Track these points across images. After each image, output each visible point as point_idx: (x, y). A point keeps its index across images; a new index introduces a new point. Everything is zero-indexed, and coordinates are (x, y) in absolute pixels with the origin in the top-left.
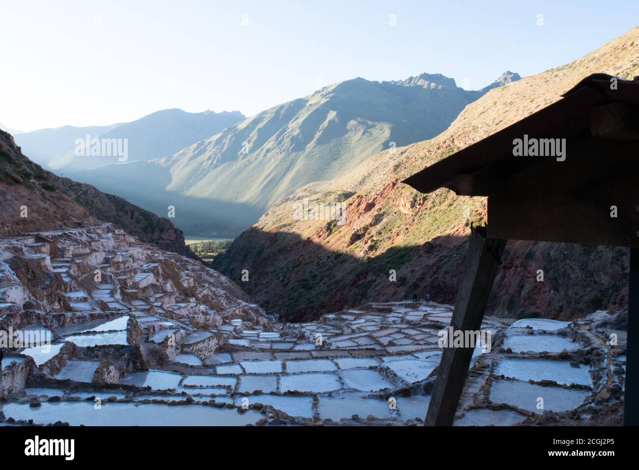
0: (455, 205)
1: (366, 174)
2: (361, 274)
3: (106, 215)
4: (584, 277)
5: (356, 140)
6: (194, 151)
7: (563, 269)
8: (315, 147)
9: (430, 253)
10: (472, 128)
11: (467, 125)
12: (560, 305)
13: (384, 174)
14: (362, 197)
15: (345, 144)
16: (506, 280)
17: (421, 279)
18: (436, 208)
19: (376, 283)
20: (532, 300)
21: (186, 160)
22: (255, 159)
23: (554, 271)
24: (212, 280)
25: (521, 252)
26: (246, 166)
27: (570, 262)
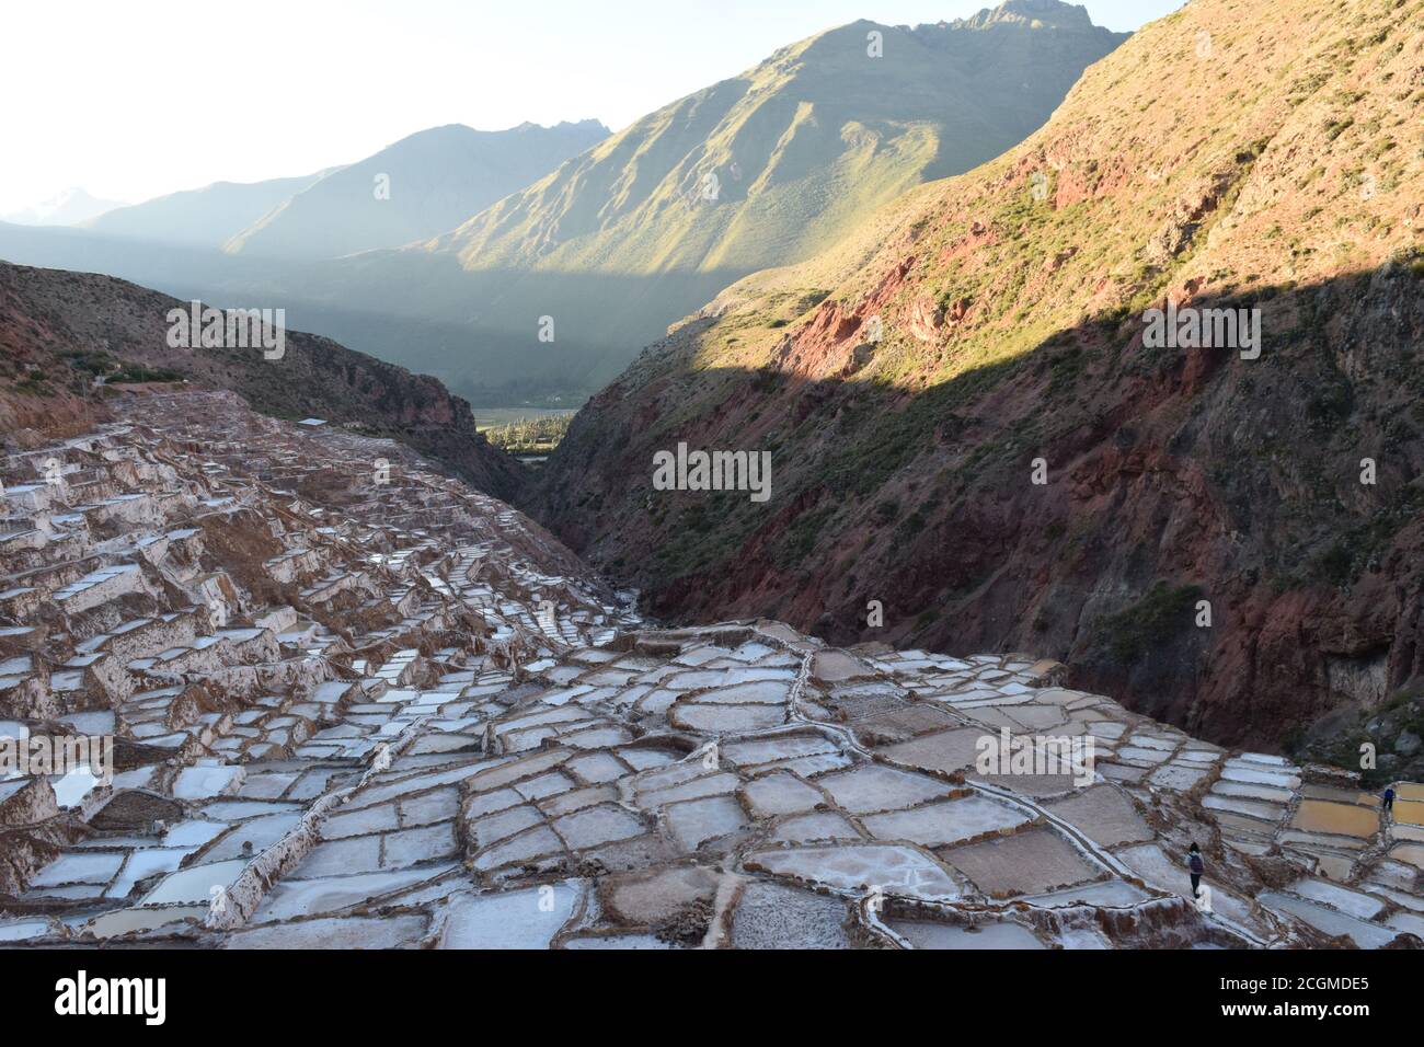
0: (1032, 316)
1: (873, 246)
2: (805, 494)
3: (289, 378)
4: (1311, 495)
5: (860, 166)
6: (499, 218)
7: (1262, 476)
8: (767, 189)
9: (955, 440)
10: (1084, 123)
11: (1077, 117)
12: (1252, 568)
13: (890, 248)
14: (835, 305)
15: (837, 177)
16: (1127, 504)
17: (931, 506)
18: (992, 323)
19: (837, 516)
20: (1186, 555)
21: (483, 241)
22: (636, 227)
23: (1239, 483)
24: (477, 523)
25: (1163, 435)
26: (615, 244)
27: (1278, 456)
